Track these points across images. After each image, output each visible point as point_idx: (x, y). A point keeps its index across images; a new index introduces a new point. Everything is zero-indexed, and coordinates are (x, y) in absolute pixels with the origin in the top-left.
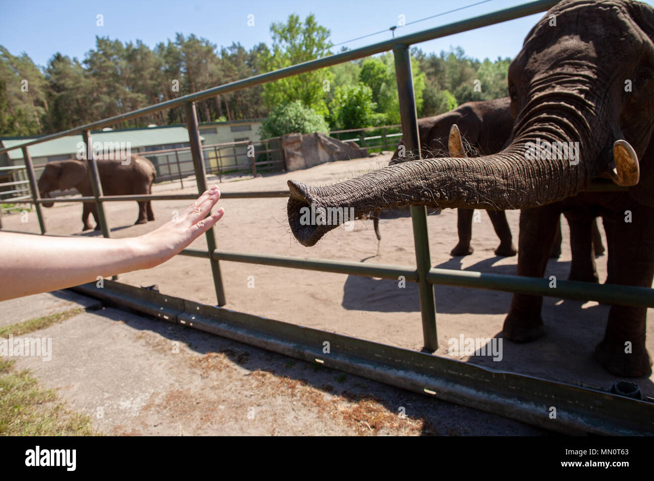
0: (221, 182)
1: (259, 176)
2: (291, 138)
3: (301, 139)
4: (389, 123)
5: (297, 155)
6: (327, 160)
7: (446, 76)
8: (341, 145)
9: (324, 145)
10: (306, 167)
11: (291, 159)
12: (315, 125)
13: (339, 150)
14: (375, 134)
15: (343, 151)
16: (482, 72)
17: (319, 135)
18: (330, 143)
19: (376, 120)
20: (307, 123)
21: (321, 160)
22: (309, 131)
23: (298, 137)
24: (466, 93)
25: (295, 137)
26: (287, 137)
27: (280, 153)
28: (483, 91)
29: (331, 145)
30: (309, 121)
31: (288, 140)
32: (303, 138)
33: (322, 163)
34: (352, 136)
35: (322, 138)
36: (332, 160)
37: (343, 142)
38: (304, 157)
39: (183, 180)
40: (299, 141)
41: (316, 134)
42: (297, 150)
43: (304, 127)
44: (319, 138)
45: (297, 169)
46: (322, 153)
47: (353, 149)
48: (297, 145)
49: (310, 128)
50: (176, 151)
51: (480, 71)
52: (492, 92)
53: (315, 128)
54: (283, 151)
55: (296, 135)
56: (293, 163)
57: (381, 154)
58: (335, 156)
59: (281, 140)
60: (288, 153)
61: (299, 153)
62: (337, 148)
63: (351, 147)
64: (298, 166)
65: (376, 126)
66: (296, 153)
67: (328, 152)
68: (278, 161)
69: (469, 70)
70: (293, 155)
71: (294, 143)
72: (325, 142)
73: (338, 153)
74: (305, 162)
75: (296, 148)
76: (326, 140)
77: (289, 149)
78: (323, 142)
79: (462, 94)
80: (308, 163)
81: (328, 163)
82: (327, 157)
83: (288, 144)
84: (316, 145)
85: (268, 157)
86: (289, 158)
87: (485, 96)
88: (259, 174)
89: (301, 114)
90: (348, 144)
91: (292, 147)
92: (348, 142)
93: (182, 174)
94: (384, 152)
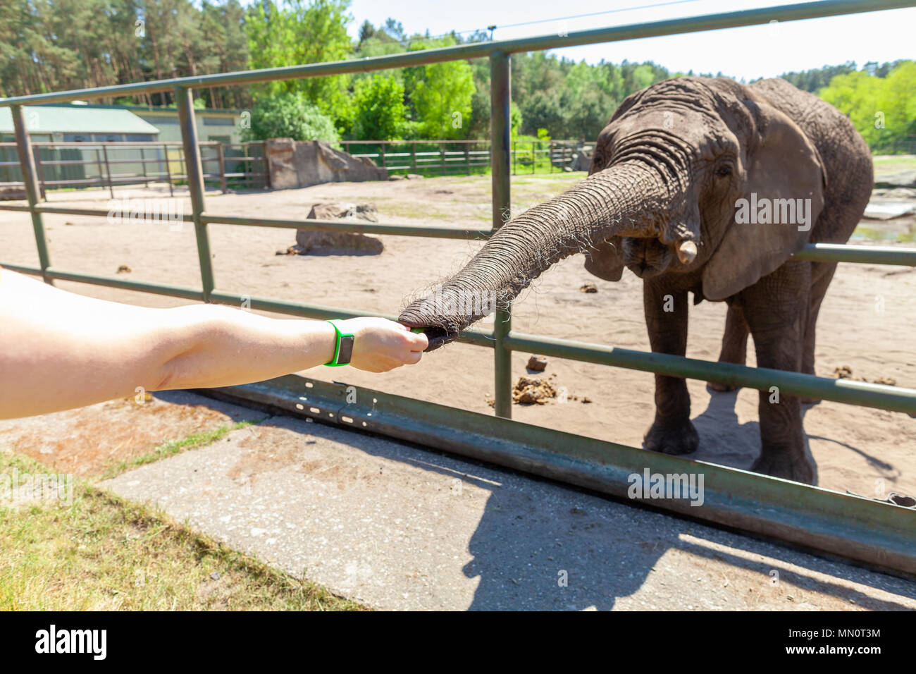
0: (172, 196)
1: (230, 193)
2: (279, 144)
3: (294, 146)
4: (425, 135)
5: (287, 169)
6: (330, 179)
7: (523, 78)
8: (351, 160)
9: (326, 159)
10: (299, 186)
11: (278, 173)
12: (318, 129)
13: (346, 167)
14: (405, 149)
15: (353, 169)
16: (573, 78)
17: (320, 145)
18: (336, 156)
19: (408, 130)
20: (305, 126)
21: (322, 178)
22: (309, 137)
23: (289, 145)
24: (539, 105)
25: (284, 144)
26: (272, 142)
27: (264, 164)
28: (562, 105)
29: (335, 159)
30: (310, 123)
31: (276, 148)
32: (297, 146)
33: (322, 183)
34: (371, 149)
35: (324, 148)
36: (337, 180)
37: (354, 156)
38: (296, 172)
39: (114, 188)
40: (290, 149)
41: (316, 143)
42: (287, 161)
43: (301, 130)
44: (320, 148)
45: (286, 188)
46: (323, 170)
47: (368, 168)
48: (288, 155)
49: (309, 132)
50: (104, 146)
51: (570, 76)
52: (572, 107)
53: (317, 133)
54: (267, 161)
55: (285, 140)
56: (280, 179)
57: (406, 177)
58: (341, 175)
59: (264, 145)
60: (274, 165)
61: (290, 166)
62: (344, 164)
63: (365, 164)
64: (287, 184)
65: (407, 140)
66: (285, 165)
67: (332, 169)
68: (259, 175)
69: (555, 74)
70: (280, 168)
71: (282, 151)
72: (328, 154)
73: (346, 171)
74: (298, 179)
75: (286, 158)
76: (330, 151)
77: (275, 159)
78: (324, 154)
79: (534, 106)
80: (302, 181)
81: (330, 184)
82: (330, 174)
83: (273, 152)
84: (315, 159)
85: (247, 167)
86: (275, 171)
87: (563, 113)
88: (229, 190)
89: (299, 112)
90: (361, 161)
91: (279, 157)
92: (361, 158)
93: (113, 180)
94: (410, 176)
